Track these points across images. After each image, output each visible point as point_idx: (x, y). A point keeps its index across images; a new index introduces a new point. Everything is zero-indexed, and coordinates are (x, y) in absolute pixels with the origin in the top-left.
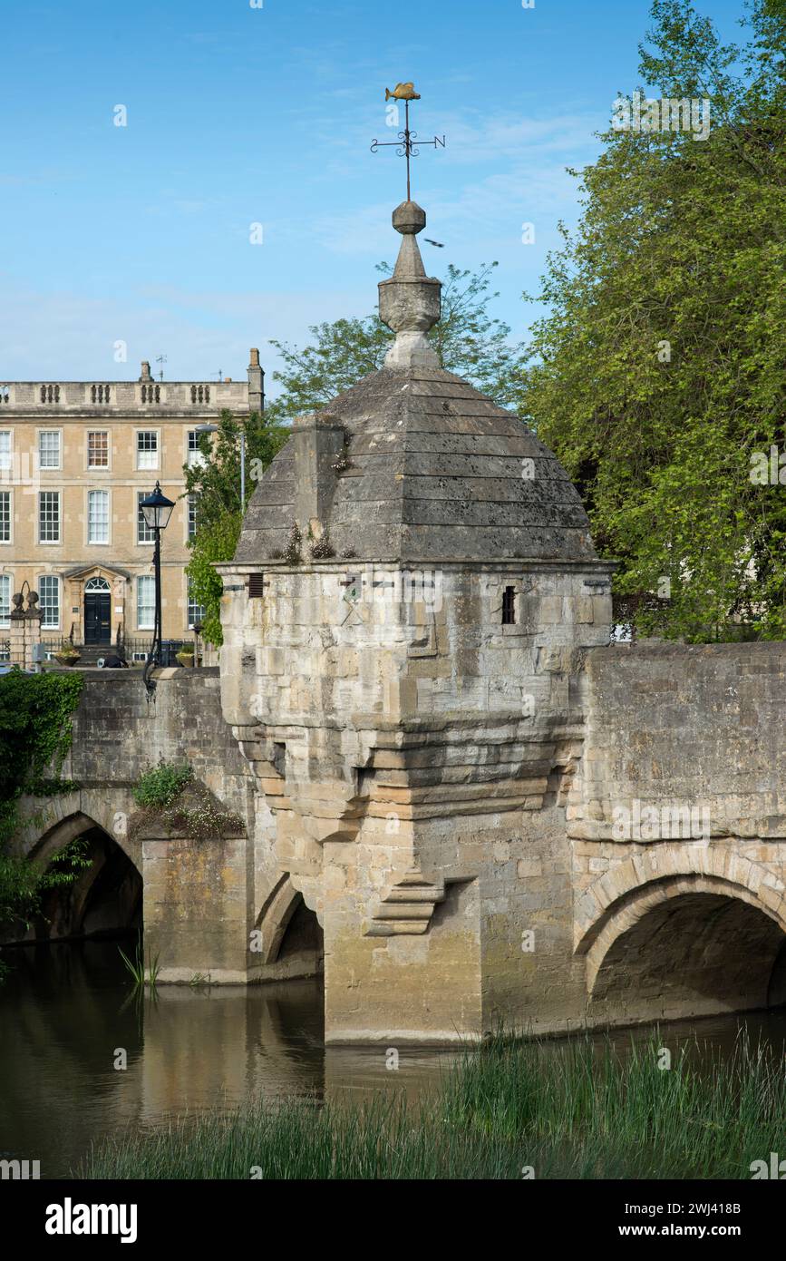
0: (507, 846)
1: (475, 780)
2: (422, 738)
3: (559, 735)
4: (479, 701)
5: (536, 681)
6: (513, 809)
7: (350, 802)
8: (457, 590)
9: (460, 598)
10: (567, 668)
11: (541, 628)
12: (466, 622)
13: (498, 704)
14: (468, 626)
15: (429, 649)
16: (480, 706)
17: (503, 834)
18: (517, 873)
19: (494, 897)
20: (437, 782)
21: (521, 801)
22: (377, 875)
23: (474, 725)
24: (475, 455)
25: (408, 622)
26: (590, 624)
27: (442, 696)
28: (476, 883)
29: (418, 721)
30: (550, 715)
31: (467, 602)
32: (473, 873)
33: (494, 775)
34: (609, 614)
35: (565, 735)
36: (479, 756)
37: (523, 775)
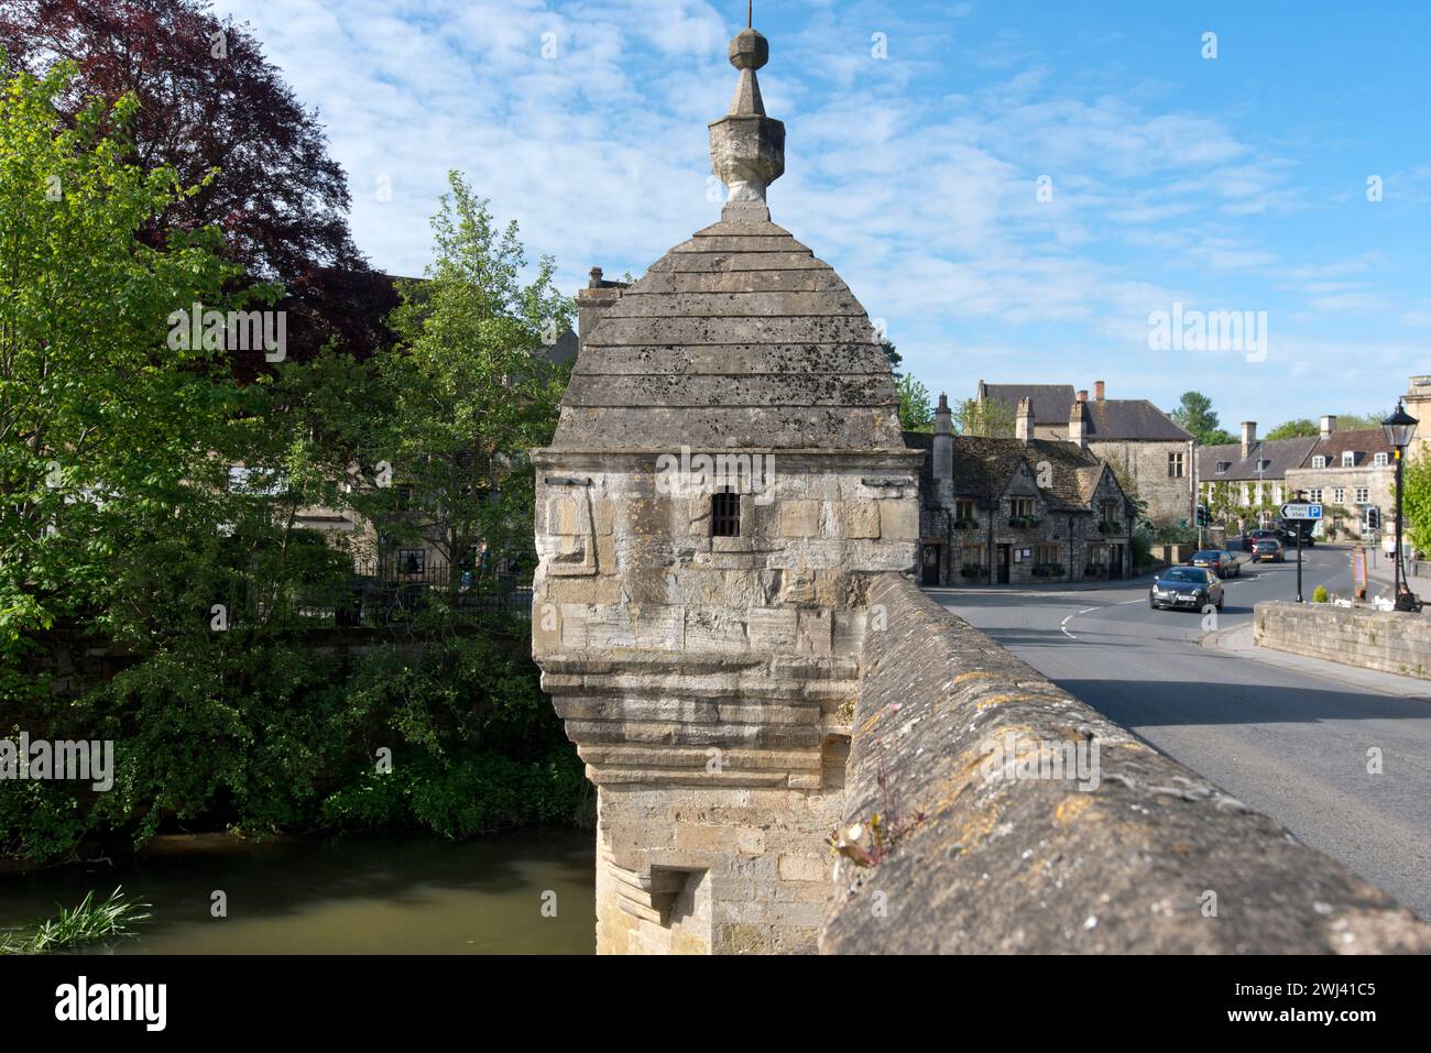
0: (761, 834)
1: (683, 741)
2: (575, 681)
3: (817, 693)
4: (665, 637)
5: (770, 616)
6: (772, 785)
8: (631, 491)
9: (637, 501)
10: (828, 599)
11: (778, 543)
12: (645, 532)
13: (699, 643)
14: (649, 538)
15: (585, 566)
16: (669, 644)
17: (749, 816)
18: (779, 873)
19: (740, 901)
20: (620, 740)
21: (780, 776)
23: (665, 669)
24: (719, 317)
25: (548, 531)
26: (876, 540)
27: (605, 628)
28: (708, 876)
29: (562, 658)
30: (794, 664)
31: (649, 505)
32: (703, 864)
33: (716, 737)
34: (912, 526)
35: (828, 693)
36: (681, 711)
37: (767, 740)
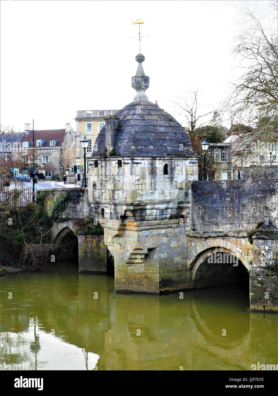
0: (167, 238)
1: (155, 219)
2: (138, 208)
3: (182, 207)
5: (174, 191)
6: (169, 228)
7: (120, 226)
8: (149, 165)
9: (150, 167)
10: (184, 187)
11: (176, 176)
12: (152, 174)
13: (162, 198)
14: (153, 175)
16: (157, 198)
17: (165, 235)
18: (170, 246)
19: (162, 253)
20: (144, 220)
21: (171, 225)
22: (129, 246)
23: (155, 204)
24: (157, 126)
25: (134, 174)
26: (192, 174)
27: (145, 195)
28: (157, 249)
29: (137, 203)
30: (179, 201)
31: (152, 168)
32: (156, 246)
33: (162, 218)
34: (197, 172)
35: (184, 206)
36: (157, 213)
37: (171, 217)
